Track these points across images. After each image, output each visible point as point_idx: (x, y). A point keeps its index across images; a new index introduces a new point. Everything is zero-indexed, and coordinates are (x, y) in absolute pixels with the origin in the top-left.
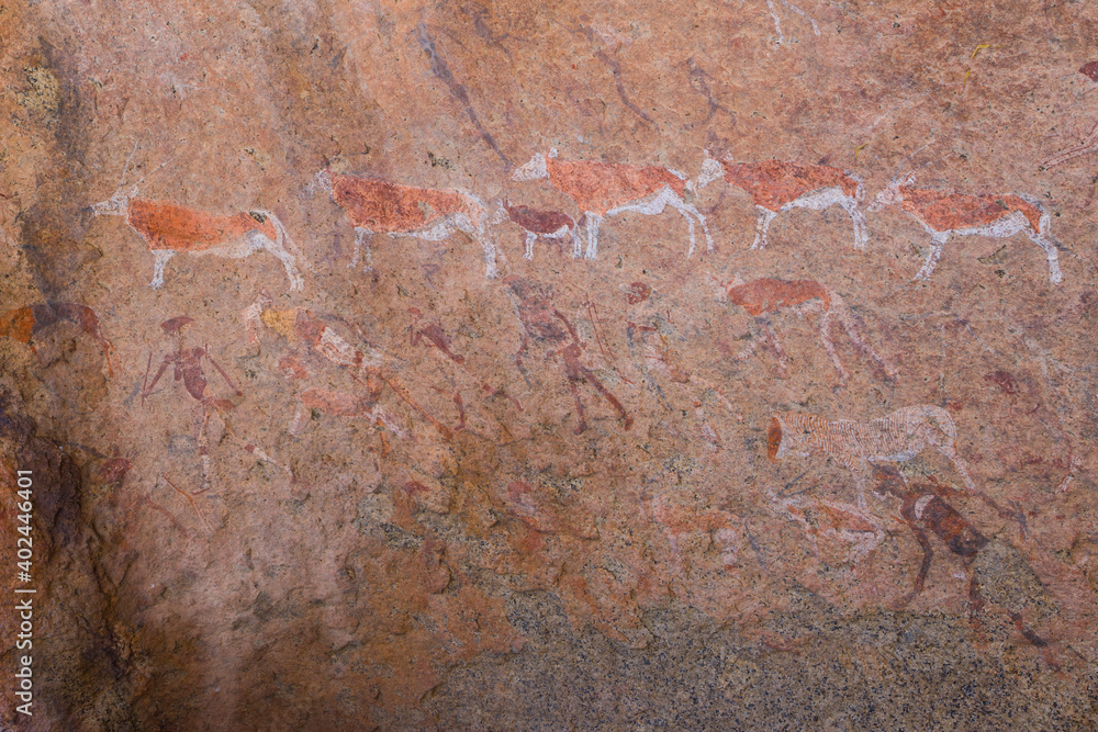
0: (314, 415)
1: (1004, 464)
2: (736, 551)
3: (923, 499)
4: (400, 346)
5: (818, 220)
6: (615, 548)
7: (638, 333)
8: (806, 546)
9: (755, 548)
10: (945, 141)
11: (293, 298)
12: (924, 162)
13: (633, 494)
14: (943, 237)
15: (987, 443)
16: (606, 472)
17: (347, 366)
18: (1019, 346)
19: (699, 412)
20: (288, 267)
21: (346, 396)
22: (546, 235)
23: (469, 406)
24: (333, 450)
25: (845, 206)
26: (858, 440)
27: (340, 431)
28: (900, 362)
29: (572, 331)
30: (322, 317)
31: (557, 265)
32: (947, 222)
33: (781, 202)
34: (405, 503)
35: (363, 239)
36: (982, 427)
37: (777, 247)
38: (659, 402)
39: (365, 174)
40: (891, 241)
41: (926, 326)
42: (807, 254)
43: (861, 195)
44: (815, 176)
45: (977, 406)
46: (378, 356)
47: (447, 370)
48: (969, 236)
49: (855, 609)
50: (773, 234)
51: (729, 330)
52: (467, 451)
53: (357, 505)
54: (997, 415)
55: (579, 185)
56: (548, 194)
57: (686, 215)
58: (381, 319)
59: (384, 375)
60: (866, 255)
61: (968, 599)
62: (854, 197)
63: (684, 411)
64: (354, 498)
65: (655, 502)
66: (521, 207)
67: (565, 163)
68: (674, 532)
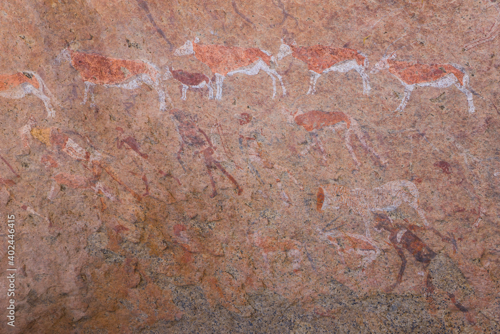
0: (62, 188)
1: (445, 212)
2: (299, 262)
3: (401, 232)
4: (111, 149)
5: (343, 78)
6: (233, 261)
7: (245, 141)
8: (338, 258)
9: (311, 260)
10: (412, 35)
11: (49, 122)
12: (401, 46)
13: (243, 231)
14: (411, 87)
15: (435, 200)
16: (228, 218)
17: (81, 160)
18: (452, 147)
19: (279, 185)
20: (46, 104)
21: (80, 177)
22: (193, 86)
23: (151, 182)
24: (73, 208)
25: (358, 70)
26: (366, 199)
27: (77, 197)
28: (389, 157)
29: (209, 140)
30: (66, 132)
31: (200, 103)
32: (413, 79)
33: (323, 68)
34: (115, 237)
35: (90, 88)
36: (432, 192)
37: (321, 93)
38: (257, 179)
39: (90, 51)
40: (383, 90)
41: (402, 137)
42: (337, 97)
43: (367, 65)
44: (342, 54)
45: (430, 180)
46: (99, 154)
47: (139, 163)
48: (425, 87)
49: (365, 293)
50: (319, 86)
51: (295, 139)
52: (150, 208)
53: (87, 239)
54: (441, 185)
55: (212, 58)
56: (194, 63)
57: (271, 75)
58: (100, 134)
59: (102, 165)
60: (370, 98)
61: (425, 287)
62: (363, 65)
63: (271, 184)
64: (86, 235)
65: (255, 235)
66: (179, 70)
67: (203, 46)
68: (265, 252)
